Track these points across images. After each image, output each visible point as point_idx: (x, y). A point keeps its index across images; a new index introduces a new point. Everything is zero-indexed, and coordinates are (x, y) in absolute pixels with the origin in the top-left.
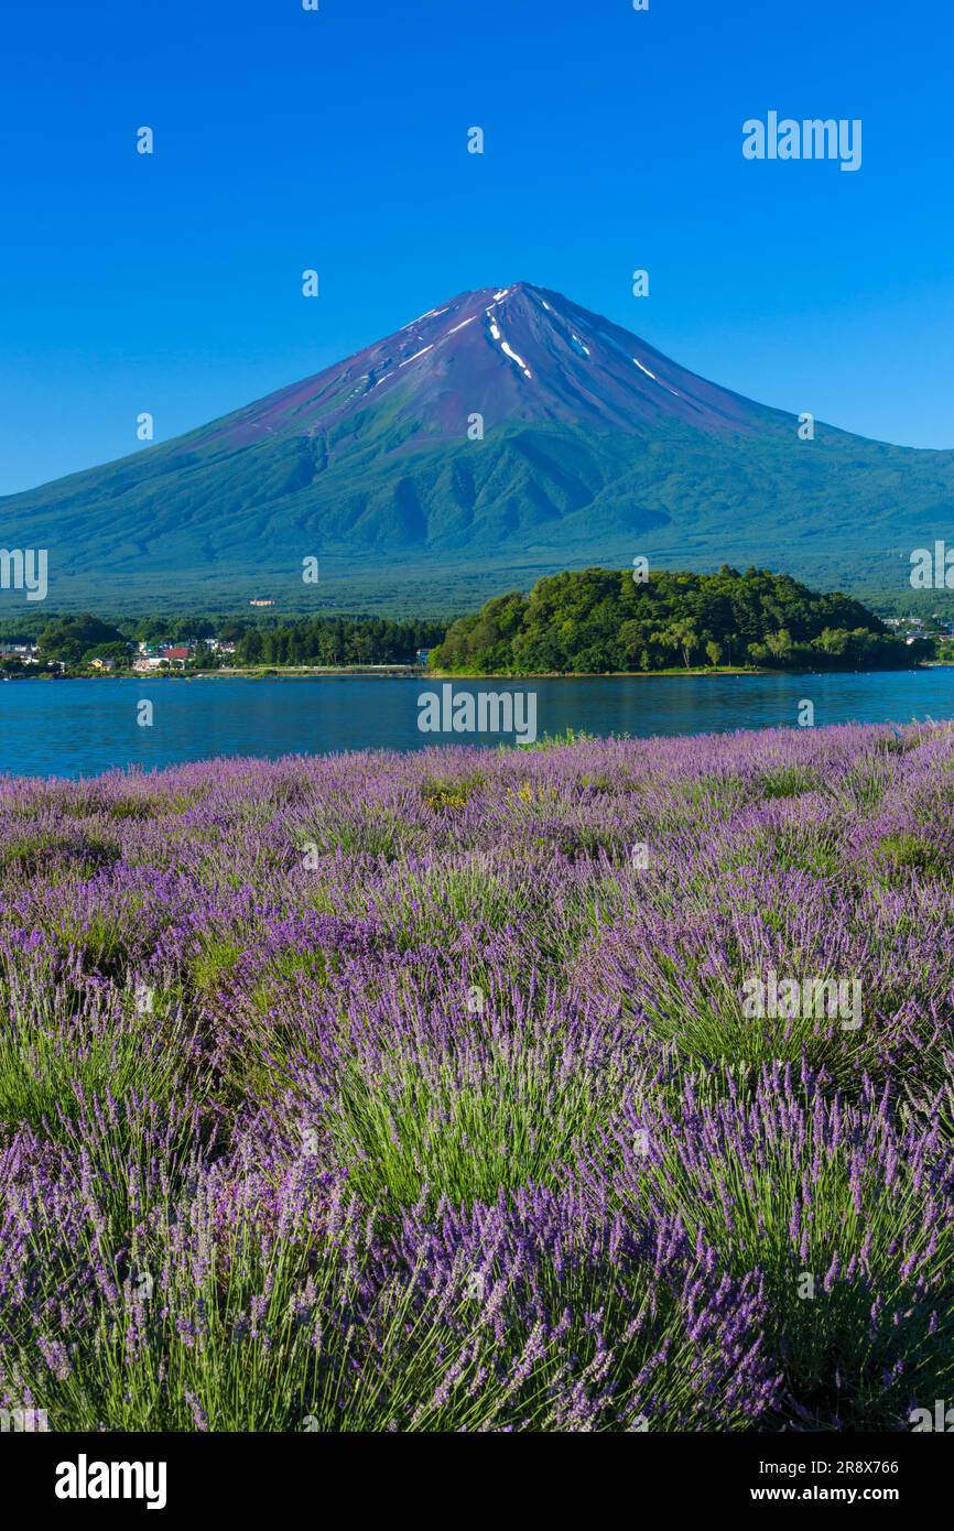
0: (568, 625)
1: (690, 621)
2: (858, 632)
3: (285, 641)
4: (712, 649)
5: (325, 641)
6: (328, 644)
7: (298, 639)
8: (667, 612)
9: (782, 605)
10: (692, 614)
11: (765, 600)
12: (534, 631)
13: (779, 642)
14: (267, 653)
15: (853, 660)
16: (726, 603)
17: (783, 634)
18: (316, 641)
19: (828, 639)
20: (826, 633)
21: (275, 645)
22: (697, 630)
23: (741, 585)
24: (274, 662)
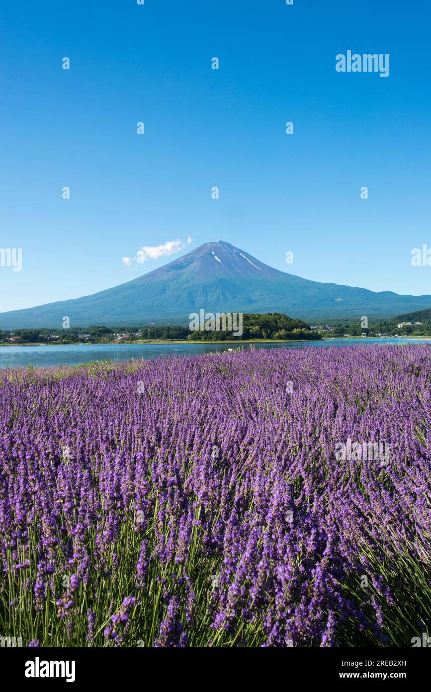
1: (257, 327)
2: (303, 329)
3: (154, 333)
4: (264, 333)
5: (164, 332)
6: (165, 334)
7: (157, 332)
8: (252, 325)
9: (283, 322)
10: (259, 325)
11: (278, 321)
13: (283, 332)
14: (149, 337)
15: (301, 336)
16: (268, 322)
17: (284, 330)
18: (162, 333)
19: (295, 331)
20: (295, 329)
21: (151, 335)
22: (261, 328)
23: (272, 317)
24: (150, 339)
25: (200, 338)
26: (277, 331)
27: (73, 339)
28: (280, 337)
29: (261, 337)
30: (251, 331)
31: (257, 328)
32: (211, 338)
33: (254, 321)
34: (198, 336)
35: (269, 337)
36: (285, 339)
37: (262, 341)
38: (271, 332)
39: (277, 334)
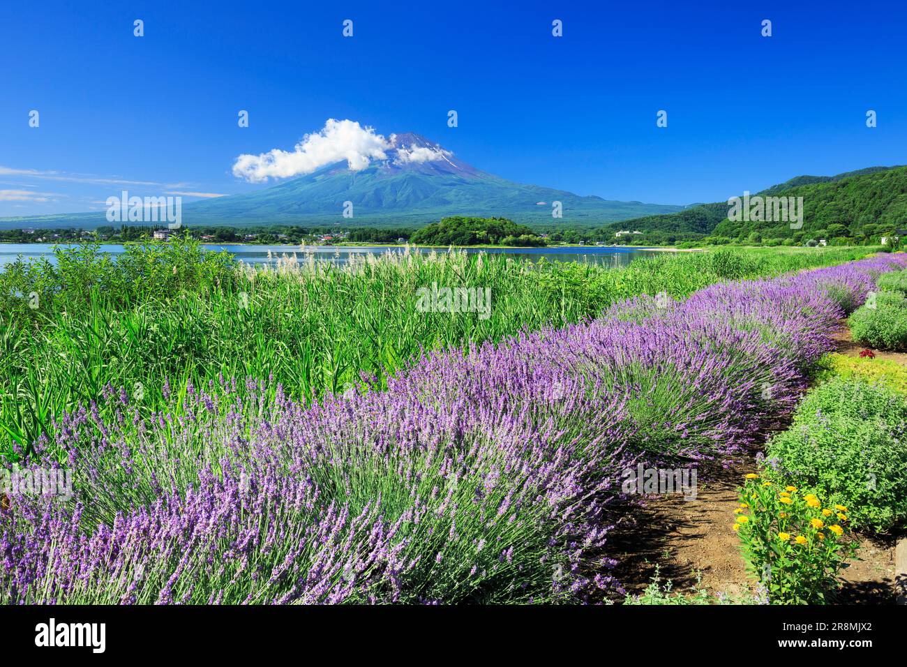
0: (451, 232)
2: (530, 236)
4: (491, 239)
8: (478, 229)
9: (509, 228)
10: (485, 230)
11: (504, 226)
12: (440, 234)
13: (510, 238)
14: (356, 238)
15: (528, 243)
16: (494, 227)
17: (511, 236)
19: (522, 237)
22: (487, 234)
23: (498, 222)
24: (357, 241)
25: (422, 243)
26: (504, 237)
27: (273, 240)
28: (508, 244)
29: (488, 242)
30: (478, 236)
31: (484, 233)
32: (434, 243)
33: (479, 226)
34: (420, 240)
35: (496, 243)
36: (512, 245)
37: (489, 247)
38: (498, 238)
39: (504, 240)
